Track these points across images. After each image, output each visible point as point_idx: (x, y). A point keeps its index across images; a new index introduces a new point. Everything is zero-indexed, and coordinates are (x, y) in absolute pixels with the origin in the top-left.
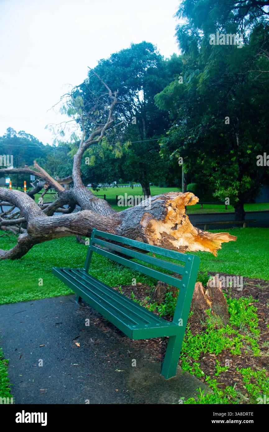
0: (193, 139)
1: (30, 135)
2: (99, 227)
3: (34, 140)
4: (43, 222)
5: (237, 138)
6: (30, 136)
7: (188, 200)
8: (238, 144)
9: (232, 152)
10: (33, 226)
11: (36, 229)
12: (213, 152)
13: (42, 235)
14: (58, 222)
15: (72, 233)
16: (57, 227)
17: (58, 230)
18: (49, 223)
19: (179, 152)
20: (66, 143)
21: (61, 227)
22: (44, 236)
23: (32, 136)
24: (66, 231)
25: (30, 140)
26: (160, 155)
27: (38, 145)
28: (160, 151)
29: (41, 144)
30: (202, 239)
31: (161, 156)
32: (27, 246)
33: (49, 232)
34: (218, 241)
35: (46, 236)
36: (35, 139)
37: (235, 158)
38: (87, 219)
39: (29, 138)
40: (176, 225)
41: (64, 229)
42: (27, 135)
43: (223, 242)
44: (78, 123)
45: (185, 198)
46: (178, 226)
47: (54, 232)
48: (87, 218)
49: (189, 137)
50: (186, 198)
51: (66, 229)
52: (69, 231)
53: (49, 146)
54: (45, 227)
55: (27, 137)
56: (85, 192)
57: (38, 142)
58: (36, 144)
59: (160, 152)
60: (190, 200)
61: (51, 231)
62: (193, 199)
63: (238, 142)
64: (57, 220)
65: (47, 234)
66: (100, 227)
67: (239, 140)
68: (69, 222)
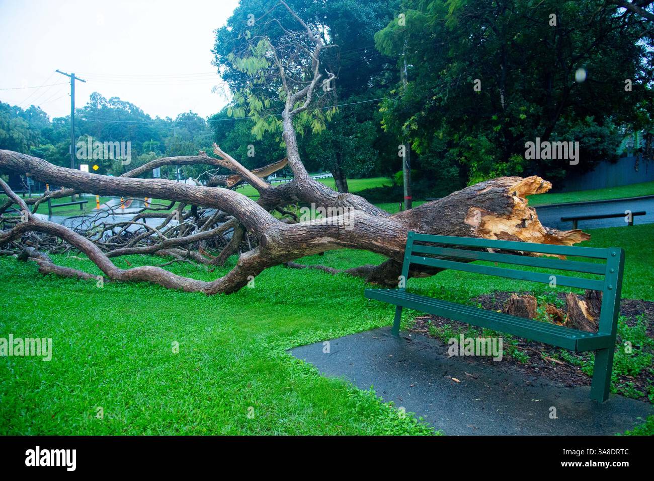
0: (440, 99)
1: (128, 103)
2: (383, 233)
3: (136, 111)
4: (290, 231)
5: (502, 97)
6: (128, 106)
7: (537, 186)
8: (503, 105)
9: (494, 117)
10: (273, 239)
11: (279, 243)
12: (465, 119)
13: (288, 251)
14: (317, 230)
15: (339, 244)
16: (315, 238)
17: (316, 242)
18: (300, 232)
19: (416, 121)
20: (188, 114)
21: (321, 237)
22: (292, 253)
23: (132, 104)
24: (329, 242)
25: (130, 111)
26: (382, 127)
27: (143, 120)
28: (382, 120)
29: (148, 117)
30: (549, 239)
31: (384, 129)
32: (255, 271)
33: (301, 247)
34: (569, 242)
35: (297, 252)
36: (137, 109)
37: (499, 127)
38: (363, 223)
39: (127, 109)
40: (524, 221)
41: (326, 240)
42: (123, 103)
43: (574, 243)
44: (225, 81)
45: (532, 183)
46: (527, 223)
47: (309, 246)
48: (362, 221)
49: (434, 98)
50: (534, 184)
51: (330, 239)
52: (336, 243)
53: (161, 121)
54: (294, 240)
55: (124, 107)
56: (320, 187)
57: (142, 114)
58: (141, 118)
59: (382, 122)
60: (541, 187)
61: (305, 245)
62: (545, 185)
63: (503, 102)
64: (314, 227)
65: (297, 249)
66: (386, 233)
67: (504, 100)
68: (335, 229)
